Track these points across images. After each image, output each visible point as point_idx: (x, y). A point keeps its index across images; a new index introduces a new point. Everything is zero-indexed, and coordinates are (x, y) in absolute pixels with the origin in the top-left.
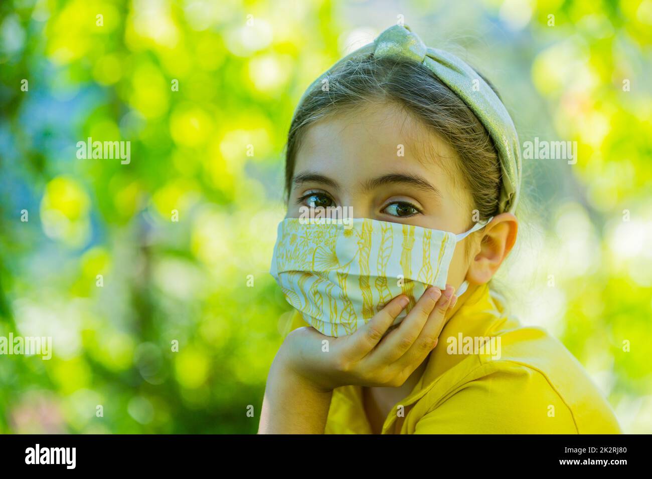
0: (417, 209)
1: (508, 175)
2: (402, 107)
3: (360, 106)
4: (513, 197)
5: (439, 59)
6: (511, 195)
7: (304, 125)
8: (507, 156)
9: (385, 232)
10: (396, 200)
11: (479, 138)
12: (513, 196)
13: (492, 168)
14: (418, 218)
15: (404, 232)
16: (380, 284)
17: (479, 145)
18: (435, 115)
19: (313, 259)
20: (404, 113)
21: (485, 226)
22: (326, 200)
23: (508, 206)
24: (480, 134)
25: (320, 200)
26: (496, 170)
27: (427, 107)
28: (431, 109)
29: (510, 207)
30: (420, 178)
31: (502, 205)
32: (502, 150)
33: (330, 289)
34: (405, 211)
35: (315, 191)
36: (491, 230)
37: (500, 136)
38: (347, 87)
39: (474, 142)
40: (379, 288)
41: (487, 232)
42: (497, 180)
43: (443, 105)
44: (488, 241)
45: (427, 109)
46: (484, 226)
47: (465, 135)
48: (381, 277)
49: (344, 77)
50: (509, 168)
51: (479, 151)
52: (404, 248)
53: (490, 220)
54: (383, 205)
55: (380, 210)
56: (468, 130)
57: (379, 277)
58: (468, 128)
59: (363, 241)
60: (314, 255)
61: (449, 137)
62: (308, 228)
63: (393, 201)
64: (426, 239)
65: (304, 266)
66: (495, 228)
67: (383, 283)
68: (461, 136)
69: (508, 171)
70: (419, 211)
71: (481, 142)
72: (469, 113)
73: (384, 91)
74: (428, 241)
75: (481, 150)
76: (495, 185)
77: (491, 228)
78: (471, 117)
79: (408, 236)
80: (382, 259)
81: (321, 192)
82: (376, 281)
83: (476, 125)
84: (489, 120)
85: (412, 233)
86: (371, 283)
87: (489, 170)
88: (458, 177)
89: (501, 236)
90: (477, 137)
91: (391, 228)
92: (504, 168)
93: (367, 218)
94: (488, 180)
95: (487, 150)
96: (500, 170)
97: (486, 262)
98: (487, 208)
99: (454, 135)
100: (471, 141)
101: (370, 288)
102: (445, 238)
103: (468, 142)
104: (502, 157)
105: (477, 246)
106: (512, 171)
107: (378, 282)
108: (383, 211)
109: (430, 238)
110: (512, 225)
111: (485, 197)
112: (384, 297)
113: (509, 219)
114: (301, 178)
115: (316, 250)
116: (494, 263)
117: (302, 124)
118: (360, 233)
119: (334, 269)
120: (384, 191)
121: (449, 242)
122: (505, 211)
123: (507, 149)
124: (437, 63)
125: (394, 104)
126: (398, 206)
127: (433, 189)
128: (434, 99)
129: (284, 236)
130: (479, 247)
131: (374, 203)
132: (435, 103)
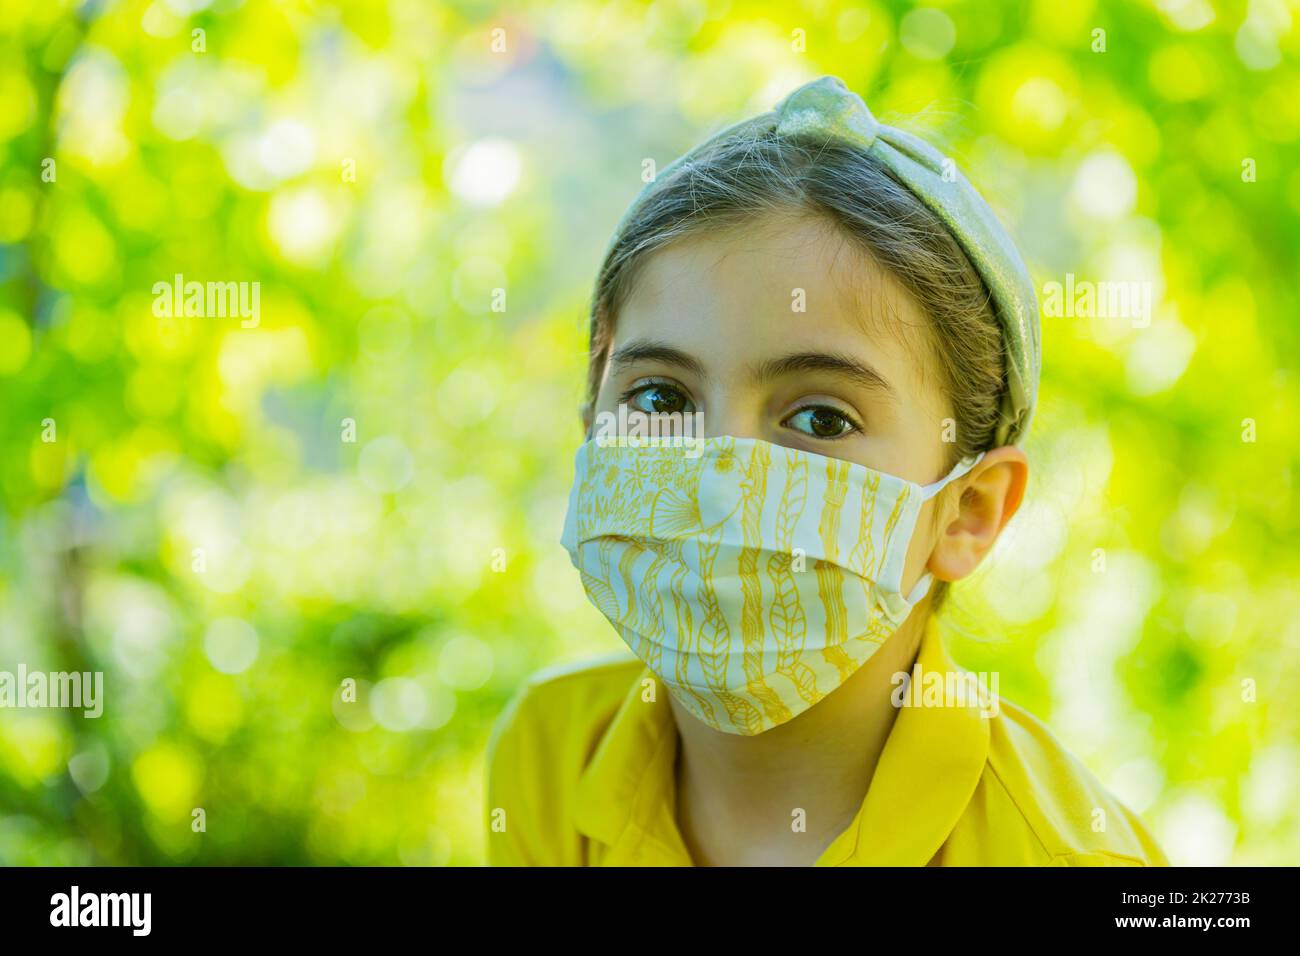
0: (853, 424)
1: (1018, 374)
2: (833, 225)
3: (753, 218)
4: (1024, 417)
5: (902, 146)
6: (1020, 413)
7: (641, 250)
8: (1019, 336)
9: (793, 468)
10: (814, 402)
11: (972, 296)
12: (1025, 414)
13: (991, 356)
14: (853, 442)
15: (830, 472)
16: (777, 566)
17: (972, 308)
18: (896, 243)
19: (652, 513)
20: (838, 236)
21: (970, 471)
22: (675, 399)
23: (1014, 434)
24: (974, 288)
25: (663, 398)
26: (998, 360)
27: (881, 226)
28: (889, 231)
29: (1017, 436)
30: (861, 363)
31: (1003, 432)
32: (1010, 324)
33: (680, 582)
34: (829, 424)
35: (656, 381)
36: (980, 477)
37: (1010, 296)
38: (730, 182)
39: (963, 302)
40: (775, 575)
41: (972, 482)
42: (999, 380)
43: (909, 226)
44: (972, 499)
45: (880, 230)
46: (970, 469)
47: (948, 286)
48: (784, 553)
49: (725, 164)
50: (1022, 359)
51: (969, 319)
52: (828, 502)
53: (980, 457)
54: (788, 412)
55: (780, 422)
56: (952, 277)
57: (779, 553)
58: (953, 274)
59: (750, 482)
60: (654, 506)
61: (919, 286)
62: (640, 455)
63: (808, 403)
64: (867, 491)
65: (634, 525)
66: (987, 474)
67: (782, 565)
68: (941, 286)
69: (1019, 365)
70: (856, 426)
71: (976, 305)
72: (955, 246)
73: (802, 194)
74: (871, 494)
75: (974, 317)
76: (995, 389)
77: (979, 473)
78: (959, 256)
79: (836, 482)
80: (786, 520)
81: (669, 382)
82: (770, 561)
83: (965, 270)
84: (991, 266)
85: (844, 476)
86: (762, 563)
87: (985, 357)
88: (931, 366)
89: (996, 490)
90: (968, 292)
91: (806, 462)
92: (1012, 359)
93: (758, 438)
94: (985, 378)
95: (985, 320)
96: (1004, 361)
97: (966, 539)
98: (977, 434)
99: (927, 284)
100: (957, 299)
101: (758, 574)
102: (904, 494)
103: (953, 301)
104: (1009, 336)
105: (952, 509)
106: (1027, 366)
107: (773, 563)
108: (784, 423)
109: (876, 489)
110: (1018, 470)
111: (977, 410)
112: (783, 594)
113: (1014, 458)
114: (631, 354)
115: (658, 495)
116: (981, 541)
117: (638, 247)
118: (747, 467)
119: (693, 535)
120: (790, 383)
121: (909, 501)
122: (1008, 442)
123: (1021, 322)
124: (896, 152)
125: (818, 219)
126: (815, 414)
127: (885, 385)
128: (893, 213)
129: (593, 471)
130: (957, 509)
131: (769, 408)
132: (897, 220)
